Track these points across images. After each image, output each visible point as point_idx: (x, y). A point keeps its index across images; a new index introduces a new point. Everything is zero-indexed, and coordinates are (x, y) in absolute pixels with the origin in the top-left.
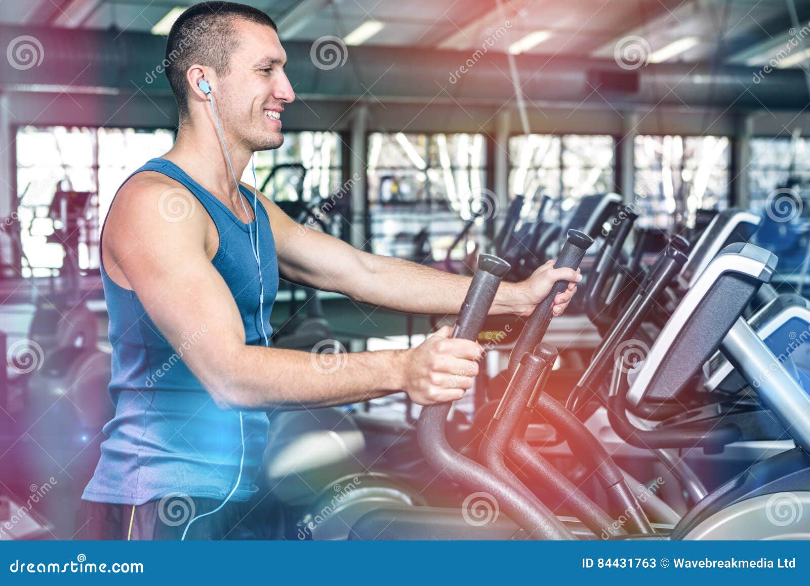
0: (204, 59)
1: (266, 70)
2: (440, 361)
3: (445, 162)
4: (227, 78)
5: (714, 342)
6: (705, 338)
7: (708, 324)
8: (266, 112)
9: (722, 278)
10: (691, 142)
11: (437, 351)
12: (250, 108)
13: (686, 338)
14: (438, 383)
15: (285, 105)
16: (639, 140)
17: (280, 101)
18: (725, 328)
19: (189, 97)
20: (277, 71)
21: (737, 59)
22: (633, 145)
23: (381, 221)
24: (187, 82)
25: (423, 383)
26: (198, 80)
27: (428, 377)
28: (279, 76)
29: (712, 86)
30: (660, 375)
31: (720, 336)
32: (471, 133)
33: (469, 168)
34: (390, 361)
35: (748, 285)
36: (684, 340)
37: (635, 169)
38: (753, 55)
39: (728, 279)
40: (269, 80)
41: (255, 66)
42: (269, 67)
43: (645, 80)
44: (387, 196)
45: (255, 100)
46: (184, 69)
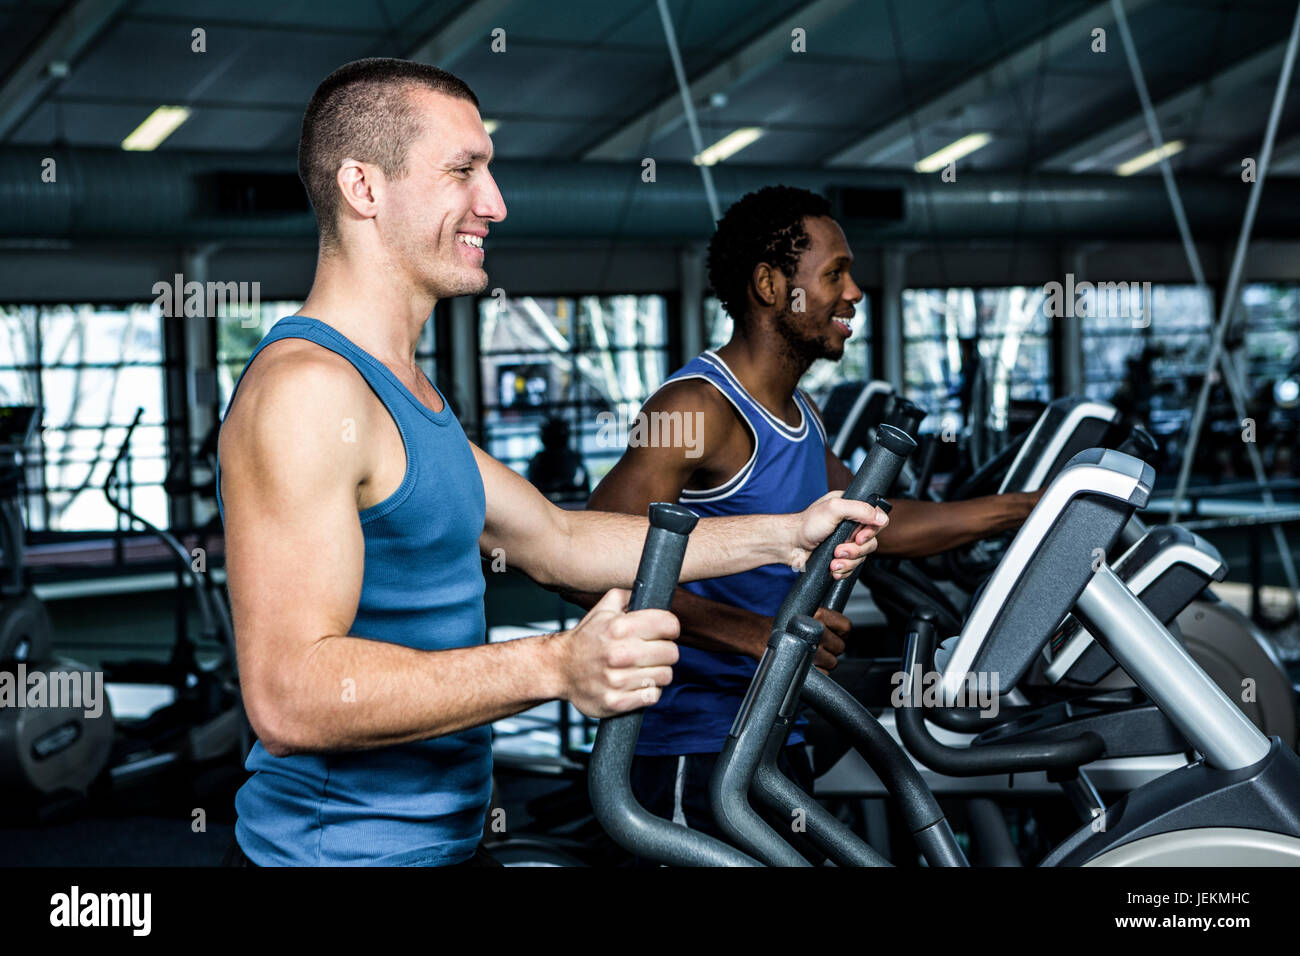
0: (366, 152)
1: (464, 170)
2: (617, 651)
3: (601, 339)
4: (402, 182)
5: (1065, 602)
6: (1051, 596)
7: (1054, 574)
8: (461, 238)
9: (1073, 503)
10: (988, 297)
11: (613, 637)
12: (438, 230)
13: (1023, 597)
14: (618, 685)
15: (491, 226)
16: (909, 296)
17: (484, 220)
18: (1083, 580)
19: (340, 213)
20: (480, 171)
21: (1056, 163)
22: (901, 306)
23: (503, 438)
24: (337, 188)
25: (595, 687)
26: (354, 186)
27: (604, 679)
28: (483, 179)
29: (1021, 207)
30: (985, 658)
31: (1075, 592)
32: (641, 293)
33: (640, 348)
34: (538, 656)
35: (1113, 513)
36: (1020, 601)
37: (904, 341)
38: (1082, 157)
39: (1083, 504)
40: (466, 186)
41: (447, 165)
42: (467, 166)
43: (916, 199)
44: (508, 397)
45: (446, 217)
46: (332, 169)
